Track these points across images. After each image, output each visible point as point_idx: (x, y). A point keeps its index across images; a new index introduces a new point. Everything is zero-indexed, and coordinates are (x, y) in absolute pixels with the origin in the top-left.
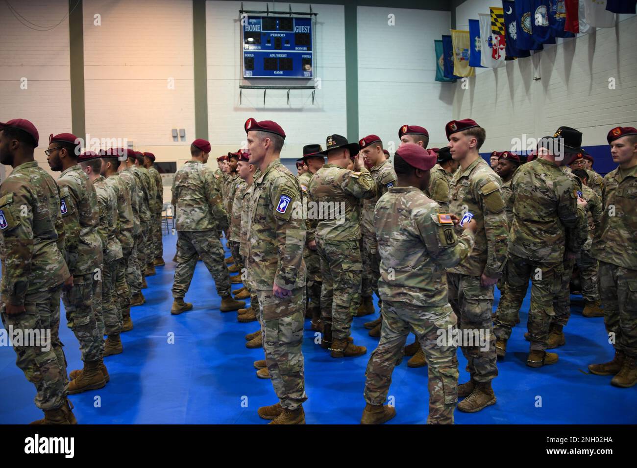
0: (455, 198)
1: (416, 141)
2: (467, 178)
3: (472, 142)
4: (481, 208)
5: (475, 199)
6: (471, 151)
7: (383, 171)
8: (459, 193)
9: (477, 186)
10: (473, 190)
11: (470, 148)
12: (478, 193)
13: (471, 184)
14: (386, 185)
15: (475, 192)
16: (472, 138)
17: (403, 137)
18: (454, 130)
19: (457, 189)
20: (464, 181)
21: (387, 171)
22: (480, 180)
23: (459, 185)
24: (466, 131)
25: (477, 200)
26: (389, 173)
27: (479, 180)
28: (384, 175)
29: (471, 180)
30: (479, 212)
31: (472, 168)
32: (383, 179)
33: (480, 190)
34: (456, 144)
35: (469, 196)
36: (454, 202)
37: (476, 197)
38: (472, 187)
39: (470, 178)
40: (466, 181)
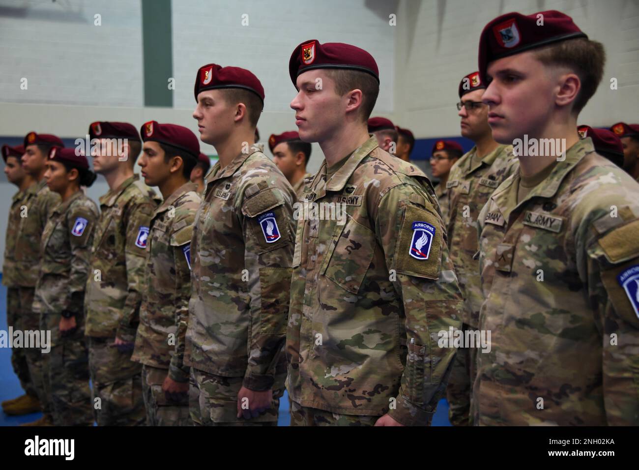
0: (507, 268)
1: (342, 89)
2: (548, 204)
3: (565, 87)
4: (594, 304)
5: (576, 274)
6: (558, 115)
7: (244, 178)
8: (519, 253)
9: (586, 231)
10: (572, 244)
11: (558, 107)
12: (585, 256)
13: (565, 226)
14: (256, 220)
15: (579, 253)
16: (565, 74)
17: (302, 78)
18: (509, 44)
19: (514, 240)
20: (537, 213)
21: (259, 180)
22: (598, 213)
23: (517, 226)
24: (547, 51)
25: (581, 276)
26: (263, 186)
27: (594, 213)
28: (250, 191)
29: (567, 212)
30: (586, 316)
31: (564, 173)
32: (248, 203)
33: (594, 244)
34: (512, 92)
35: (559, 266)
36: (500, 281)
37: (579, 268)
38: (568, 234)
39: (559, 202)
40: (547, 215)
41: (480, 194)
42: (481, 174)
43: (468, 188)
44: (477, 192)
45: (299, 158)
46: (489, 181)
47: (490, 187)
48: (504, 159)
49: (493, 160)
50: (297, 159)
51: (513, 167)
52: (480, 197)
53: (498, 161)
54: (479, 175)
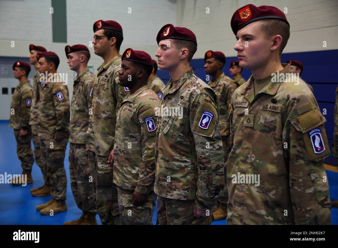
41: (101, 85)
42: (103, 74)
43: (98, 81)
44: (100, 84)
45: (51, 65)
46: (105, 77)
47: (105, 81)
48: (112, 67)
49: (108, 67)
50: (50, 66)
51: (115, 70)
52: (101, 86)
53: (110, 67)
54: (102, 75)
